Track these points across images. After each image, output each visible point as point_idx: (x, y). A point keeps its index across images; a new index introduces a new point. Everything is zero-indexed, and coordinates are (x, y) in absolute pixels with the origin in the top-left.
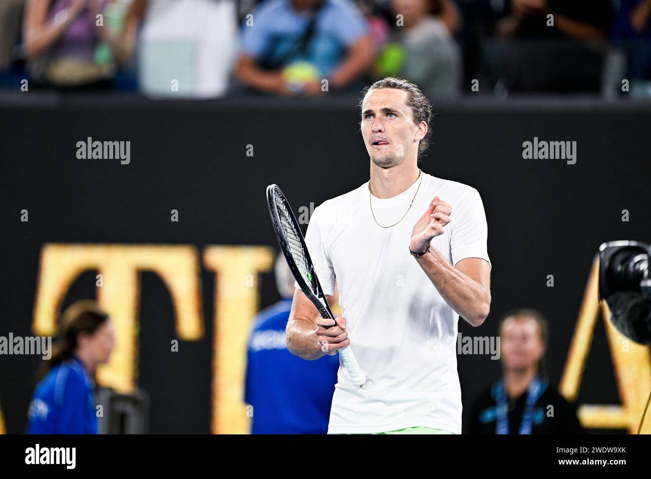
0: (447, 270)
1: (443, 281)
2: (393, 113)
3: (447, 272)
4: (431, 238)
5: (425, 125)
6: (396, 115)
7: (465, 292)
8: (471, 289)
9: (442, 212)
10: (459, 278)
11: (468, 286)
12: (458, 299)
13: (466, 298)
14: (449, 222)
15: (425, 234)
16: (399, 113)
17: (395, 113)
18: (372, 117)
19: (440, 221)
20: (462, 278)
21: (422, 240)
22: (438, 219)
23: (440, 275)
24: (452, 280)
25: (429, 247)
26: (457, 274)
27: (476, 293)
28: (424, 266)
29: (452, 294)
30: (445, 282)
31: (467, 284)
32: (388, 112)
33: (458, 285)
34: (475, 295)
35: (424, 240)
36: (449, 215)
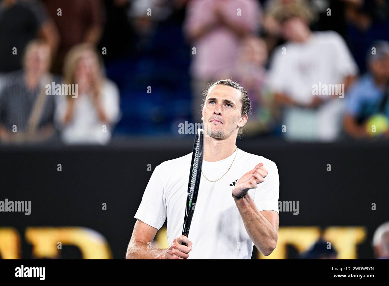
0: (254, 212)
1: (250, 220)
2: (231, 104)
3: (254, 214)
4: (248, 189)
5: (246, 117)
6: (232, 106)
7: (264, 230)
8: (268, 229)
9: (260, 174)
10: (261, 220)
11: (266, 226)
12: (258, 233)
13: (263, 234)
14: (262, 182)
15: (243, 186)
16: (234, 105)
17: (232, 105)
18: (214, 103)
19: (257, 180)
20: (263, 220)
21: (241, 188)
22: (256, 178)
23: (249, 215)
24: (257, 220)
25: (246, 194)
26: (260, 216)
27: (271, 232)
28: (239, 206)
29: (254, 229)
30: (251, 220)
31: (266, 225)
32: (227, 103)
33: (260, 224)
34: (269, 233)
35: (243, 189)
36: (264, 177)
